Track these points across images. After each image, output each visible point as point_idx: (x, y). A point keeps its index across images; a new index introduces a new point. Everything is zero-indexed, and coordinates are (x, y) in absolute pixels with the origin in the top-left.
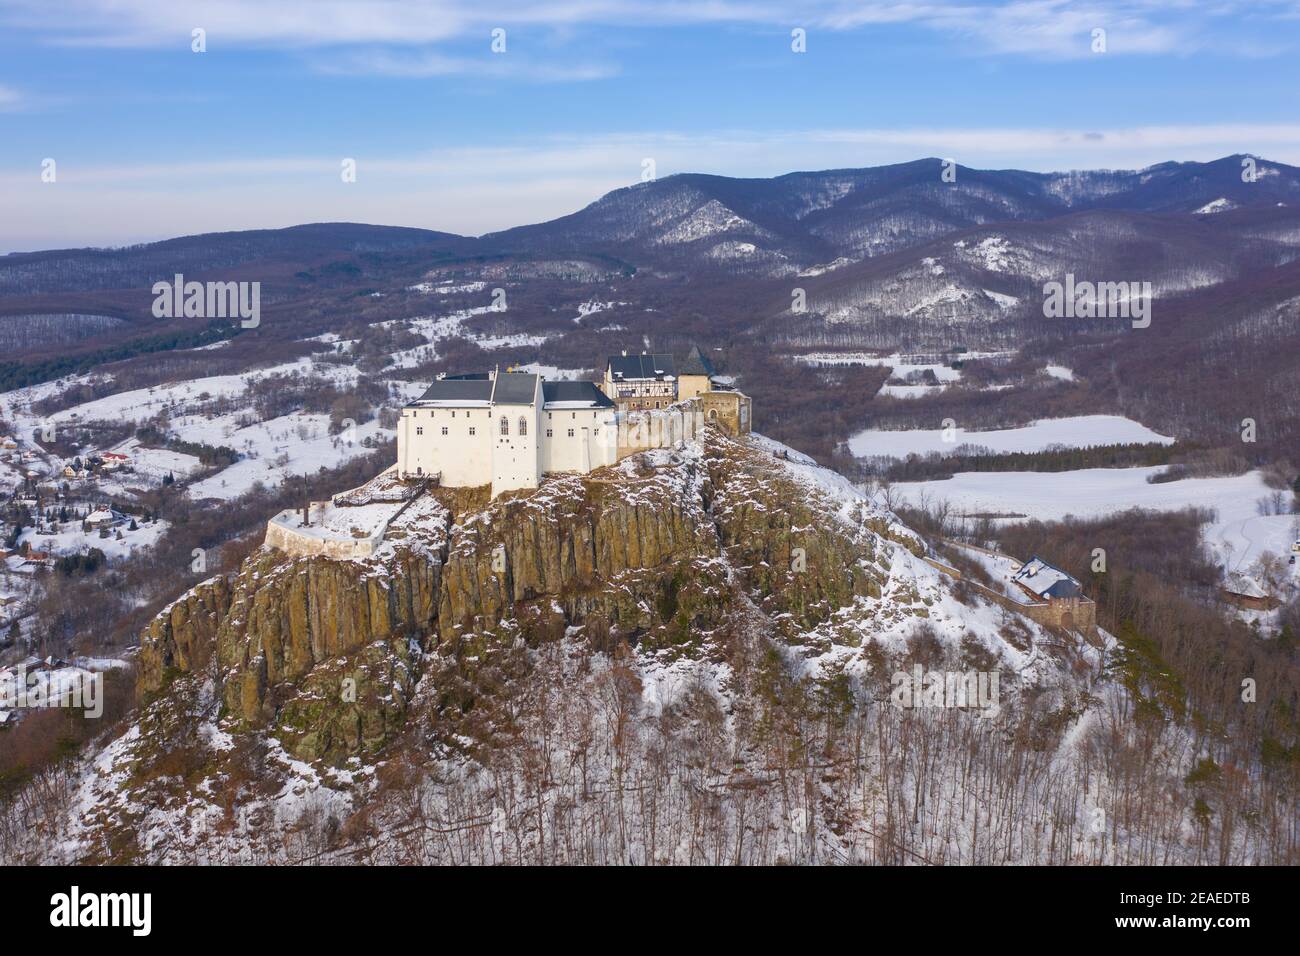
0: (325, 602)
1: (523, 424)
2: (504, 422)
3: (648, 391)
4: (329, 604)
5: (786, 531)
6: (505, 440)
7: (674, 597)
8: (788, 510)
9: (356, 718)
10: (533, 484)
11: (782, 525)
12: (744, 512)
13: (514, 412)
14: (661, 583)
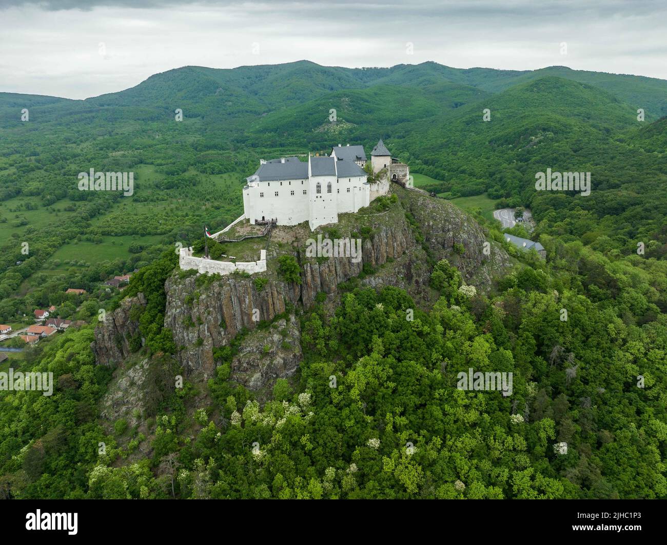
0: (245, 300)
1: (329, 187)
2: (319, 186)
4: (247, 301)
5: (451, 233)
6: (319, 197)
7: (411, 272)
8: (450, 223)
9: (282, 361)
10: (336, 221)
11: (449, 230)
12: (429, 225)
13: (324, 181)
14: (404, 266)
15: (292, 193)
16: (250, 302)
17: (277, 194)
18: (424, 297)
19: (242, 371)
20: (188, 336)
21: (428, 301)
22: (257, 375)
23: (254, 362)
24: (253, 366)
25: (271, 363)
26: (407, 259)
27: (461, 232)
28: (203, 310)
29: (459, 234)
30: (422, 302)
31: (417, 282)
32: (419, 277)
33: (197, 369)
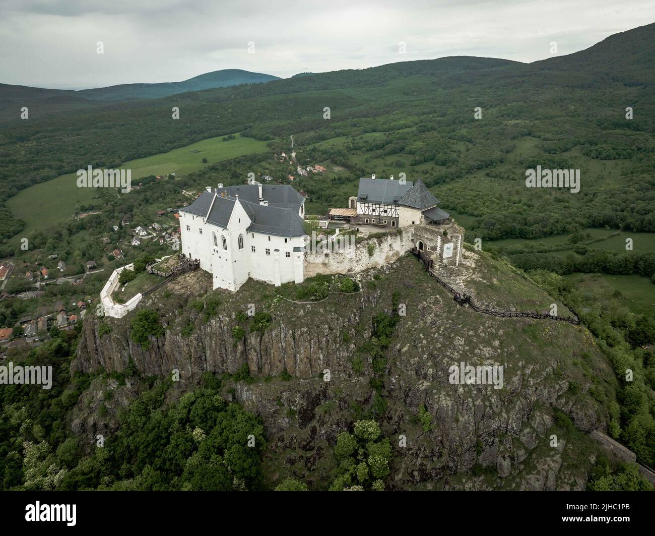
1: (224, 241)
2: (215, 237)
3: (386, 211)
5: (426, 384)
6: (216, 250)
7: (313, 409)
8: (435, 365)
10: (233, 288)
11: (425, 377)
12: (399, 351)
13: (218, 231)
14: (306, 395)
17: (201, 232)
18: (308, 459)
21: (309, 470)
26: (317, 387)
27: (443, 393)
29: (439, 392)
30: (300, 464)
31: (314, 431)
32: (322, 425)
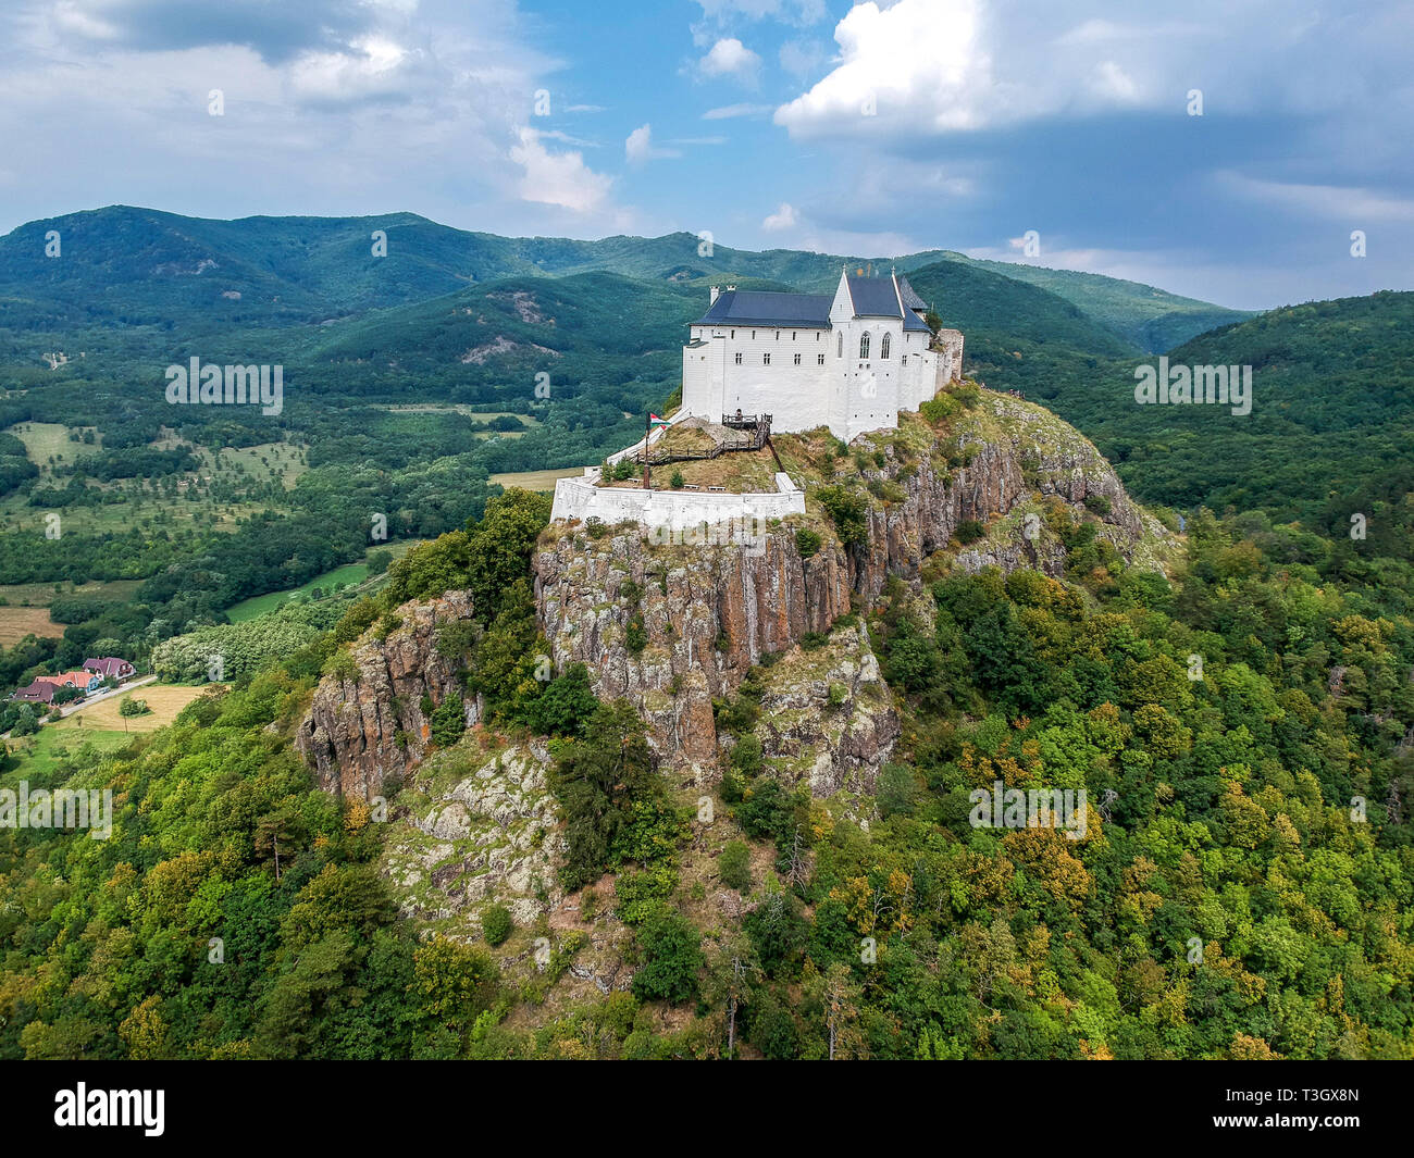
2: (865, 342)
4: (776, 583)
6: (865, 365)
9: (871, 725)
10: (893, 423)
13: (877, 327)
15: (797, 360)
16: (781, 586)
17: (767, 360)
19: (783, 752)
20: (640, 673)
22: (824, 759)
23: (808, 727)
24: (808, 739)
25: (848, 729)
28: (680, 606)
33: (669, 757)
